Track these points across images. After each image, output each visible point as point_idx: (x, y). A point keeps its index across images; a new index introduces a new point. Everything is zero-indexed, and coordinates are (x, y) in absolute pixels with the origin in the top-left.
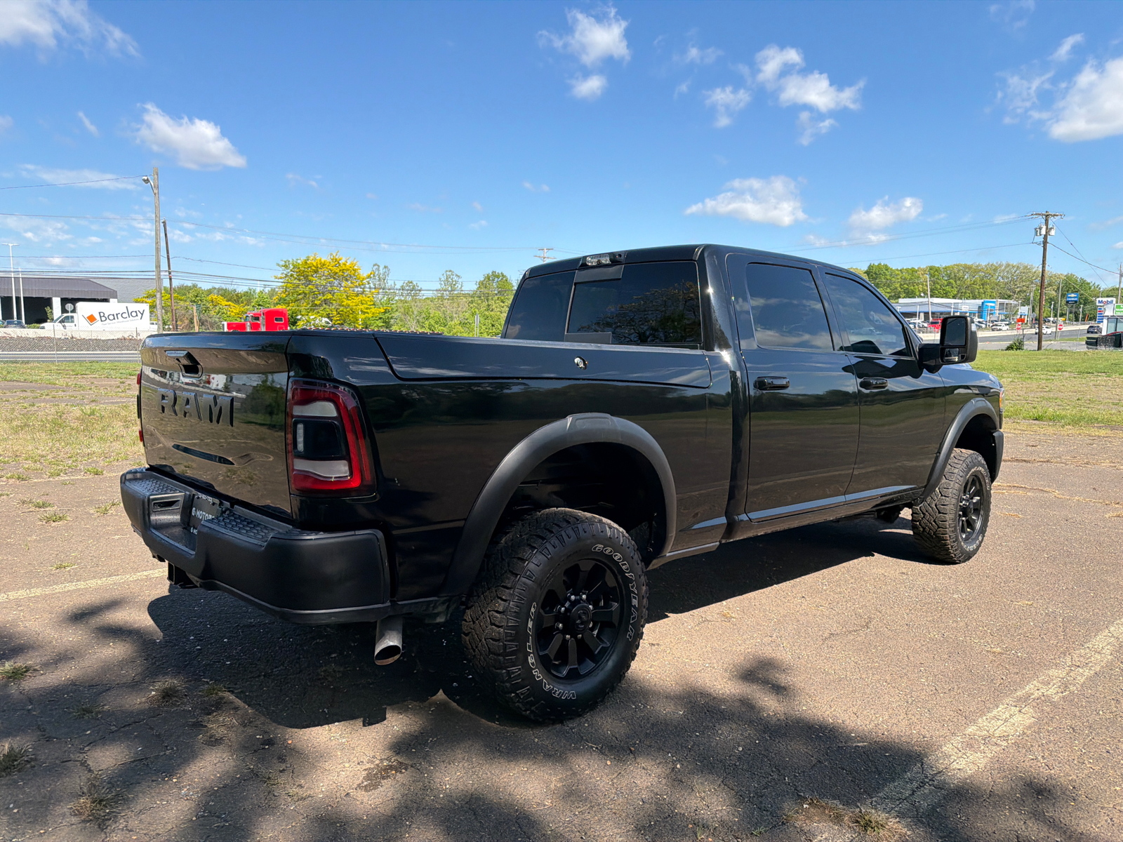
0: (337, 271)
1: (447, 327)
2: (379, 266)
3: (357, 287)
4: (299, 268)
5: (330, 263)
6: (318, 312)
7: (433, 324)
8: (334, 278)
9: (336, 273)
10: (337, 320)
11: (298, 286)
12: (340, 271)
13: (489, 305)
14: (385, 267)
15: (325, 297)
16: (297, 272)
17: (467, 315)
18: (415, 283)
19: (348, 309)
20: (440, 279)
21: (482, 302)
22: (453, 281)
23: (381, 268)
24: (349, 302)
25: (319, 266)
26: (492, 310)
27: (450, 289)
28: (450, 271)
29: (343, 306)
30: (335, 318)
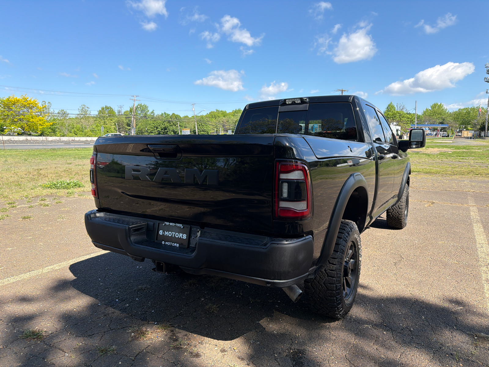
0: (26, 104)
1: (84, 132)
2: (45, 102)
3: (37, 112)
4: (5, 102)
5: (22, 100)
6: (16, 125)
7: (76, 131)
8: (24, 108)
9: (26, 105)
10: (27, 129)
11: (4, 112)
12: (28, 104)
13: (105, 122)
14: (49, 103)
15: (20, 117)
16: (3, 104)
17: (94, 126)
18: (65, 111)
19: (33, 124)
20: (79, 109)
21: (101, 120)
22: (85, 110)
23: (46, 103)
24: (33, 120)
25: (16, 101)
26: (107, 124)
27: (84, 114)
28: (84, 105)
29: (30, 122)
30: (26, 128)
